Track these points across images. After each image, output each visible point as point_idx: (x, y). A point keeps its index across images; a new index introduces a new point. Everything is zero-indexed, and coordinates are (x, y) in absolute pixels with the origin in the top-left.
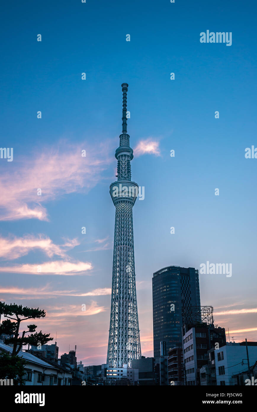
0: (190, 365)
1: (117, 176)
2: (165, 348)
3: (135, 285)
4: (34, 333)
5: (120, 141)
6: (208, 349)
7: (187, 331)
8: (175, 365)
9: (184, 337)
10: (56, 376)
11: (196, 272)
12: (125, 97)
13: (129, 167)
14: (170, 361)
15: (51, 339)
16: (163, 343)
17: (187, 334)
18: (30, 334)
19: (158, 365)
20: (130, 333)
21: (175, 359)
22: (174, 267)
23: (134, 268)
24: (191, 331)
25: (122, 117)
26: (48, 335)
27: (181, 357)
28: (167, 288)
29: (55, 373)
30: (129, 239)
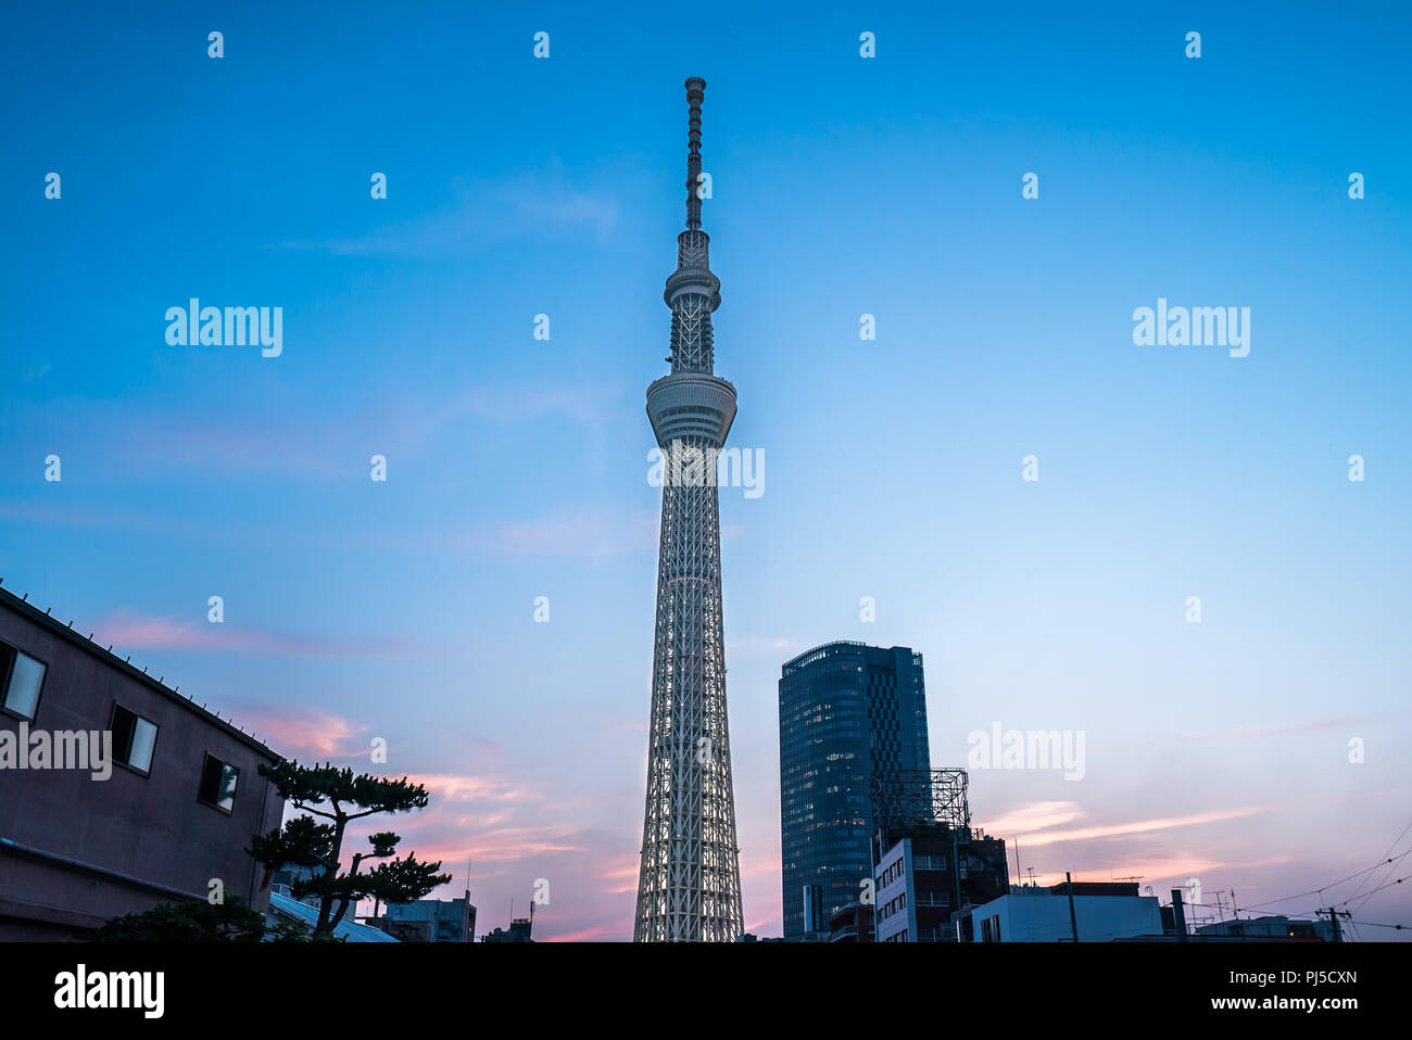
1: (669, 360)
2: (817, 906)
3: (724, 702)
4: (388, 861)
5: (681, 253)
6: (954, 907)
7: (886, 851)
11: (915, 662)
12: (695, 121)
13: (709, 333)
15: (446, 880)
16: (812, 891)
17: (888, 860)
18: (376, 863)
20: (709, 858)
22: (845, 645)
23: (722, 649)
24: (900, 851)
25: (686, 180)
26: (435, 867)
28: (824, 713)
30: (705, 557)
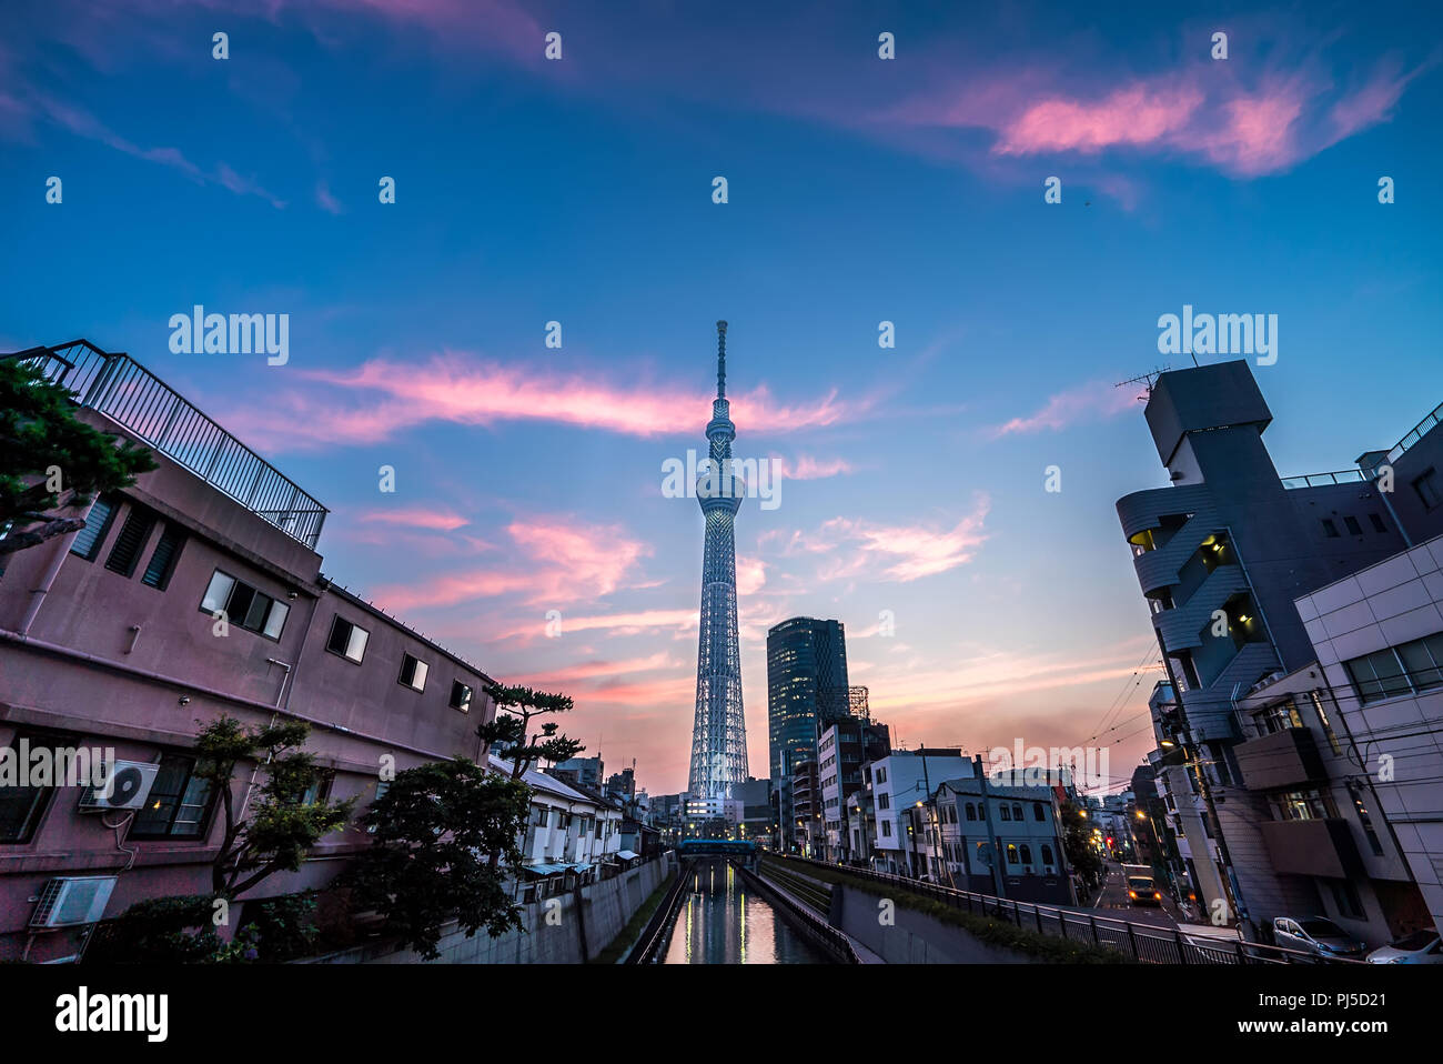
0: (831, 792)
2: (788, 762)
3: (738, 650)
4: (551, 739)
5: (715, 410)
6: (862, 763)
7: (824, 731)
8: (806, 793)
9: (821, 742)
10: (592, 817)
11: (840, 628)
12: (722, 343)
13: (730, 452)
14: (798, 785)
15: (582, 749)
16: (785, 753)
17: (826, 736)
18: (545, 739)
19: (777, 792)
20: (730, 735)
21: (805, 781)
22: (803, 619)
24: (832, 731)
25: (717, 373)
26: (576, 743)
27: (815, 779)
28: (791, 656)
29: (592, 811)
30: (727, 571)
